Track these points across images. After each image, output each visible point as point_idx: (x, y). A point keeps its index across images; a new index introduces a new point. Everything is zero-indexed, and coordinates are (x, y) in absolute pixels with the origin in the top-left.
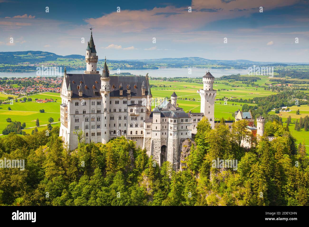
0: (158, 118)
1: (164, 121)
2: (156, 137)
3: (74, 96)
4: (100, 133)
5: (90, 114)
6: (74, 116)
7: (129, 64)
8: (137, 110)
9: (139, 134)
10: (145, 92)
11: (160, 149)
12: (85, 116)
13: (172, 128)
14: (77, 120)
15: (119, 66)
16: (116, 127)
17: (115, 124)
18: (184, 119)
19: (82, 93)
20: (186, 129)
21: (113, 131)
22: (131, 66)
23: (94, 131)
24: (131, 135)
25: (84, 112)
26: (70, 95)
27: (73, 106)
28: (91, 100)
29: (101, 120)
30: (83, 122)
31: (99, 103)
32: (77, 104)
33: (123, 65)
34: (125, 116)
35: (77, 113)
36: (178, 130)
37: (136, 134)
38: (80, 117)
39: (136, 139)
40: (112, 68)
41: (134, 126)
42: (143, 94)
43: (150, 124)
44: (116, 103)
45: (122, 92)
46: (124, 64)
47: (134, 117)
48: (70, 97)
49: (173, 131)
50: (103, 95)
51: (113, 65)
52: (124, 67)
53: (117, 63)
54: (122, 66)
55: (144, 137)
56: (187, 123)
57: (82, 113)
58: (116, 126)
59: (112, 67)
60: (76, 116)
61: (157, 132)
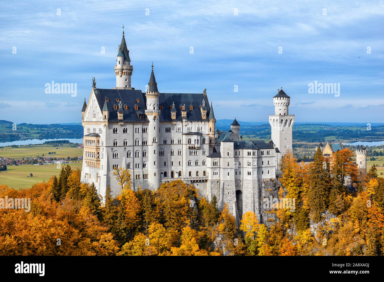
0: (230, 150)
1: (237, 154)
2: (228, 178)
3: (112, 118)
4: (147, 175)
5: (133, 146)
6: (112, 149)
7: (65, 129)
8: (198, 140)
9: (201, 175)
10: (206, 115)
11: (235, 195)
12: (127, 150)
13: (251, 165)
14: (115, 156)
15: (50, 131)
16: (168, 167)
17: (165, 162)
18: (265, 151)
19: (122, 115)
20: (269, 166)
21: (163, 173)
22: (67, 131)
23: (138, 171)
24: (190, 177)
25: (125, 143)
26: (107, 118)
27: (110, 133)
28: (135, 126)
29: (148, 156)
30: (124, 158)
31: (144, 131)
32: (115, 131)
33: (56, 131)
34: (180, 151)
35: (115, 144)
36: (258, 166)
37: (197, 175)
38: (120, 151)
39: (198, 184)
40: (39, 135)
41: (193, 163)
42: (204, 117)
43: (217, 160)
44: (166, 131)
45: (175, 115)
46: (56, 129)
47: (193, 151)
48: (107, 120)
49: (253, 168)
50: (150, 118)
51: (39, 131)
52: (57, 133)
53: (45, 127)
54: (54, 132)
55: (210, 178)
56: (270, 156)
57: (123, 145)
58: (168, 165)
59: (38, 133)
60: (115, 148)
61: (229, 171)
